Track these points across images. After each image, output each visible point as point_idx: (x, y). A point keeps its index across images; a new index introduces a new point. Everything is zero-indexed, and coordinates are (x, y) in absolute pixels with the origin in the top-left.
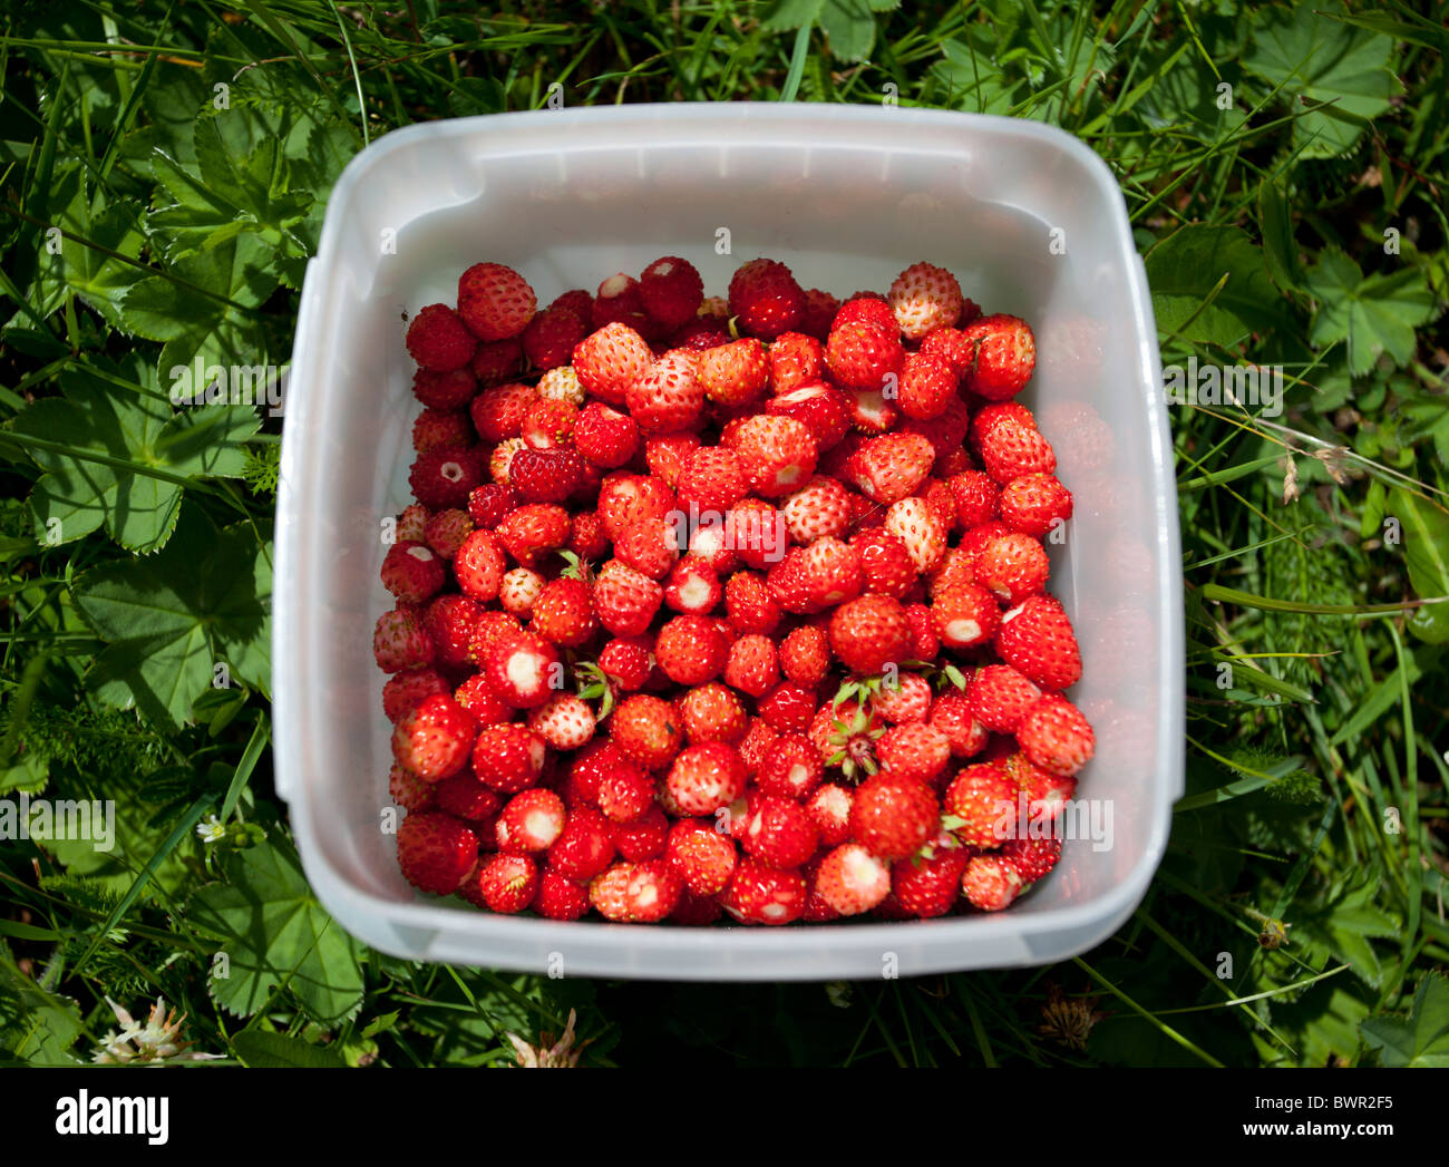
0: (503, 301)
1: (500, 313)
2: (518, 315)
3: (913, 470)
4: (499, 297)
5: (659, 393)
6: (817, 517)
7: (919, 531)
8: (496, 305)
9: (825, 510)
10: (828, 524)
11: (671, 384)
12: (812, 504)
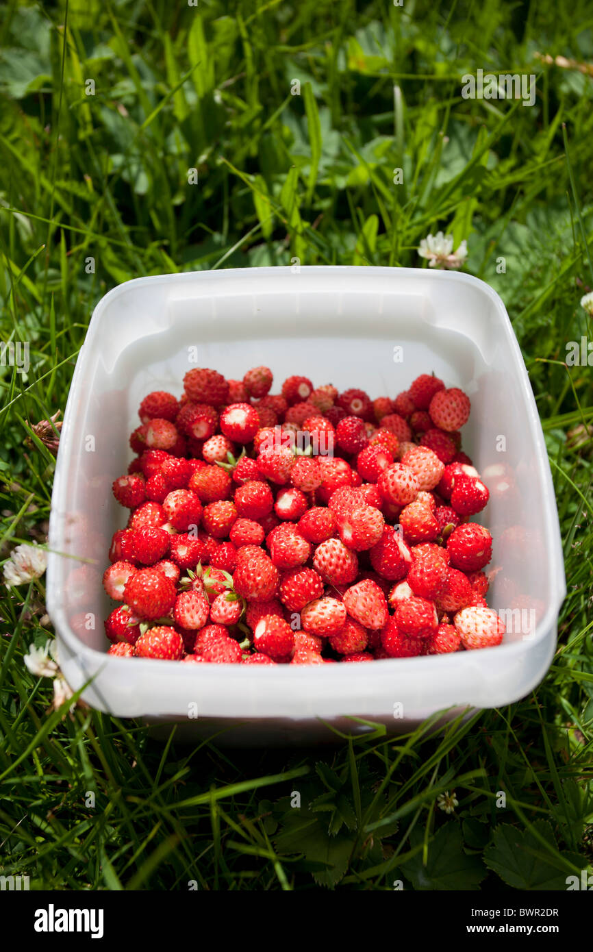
0: (448, 407)
1: (441, 406)
2: (442, 417)
3: (361, 607)
4: (449, 404)
5: (395, 471)
6: (327, 552)
7: (324, 611)
8: (444, 403)
9: (332, 556)
10: (325, 559)
11: (400, 477)
12: (334, 549)
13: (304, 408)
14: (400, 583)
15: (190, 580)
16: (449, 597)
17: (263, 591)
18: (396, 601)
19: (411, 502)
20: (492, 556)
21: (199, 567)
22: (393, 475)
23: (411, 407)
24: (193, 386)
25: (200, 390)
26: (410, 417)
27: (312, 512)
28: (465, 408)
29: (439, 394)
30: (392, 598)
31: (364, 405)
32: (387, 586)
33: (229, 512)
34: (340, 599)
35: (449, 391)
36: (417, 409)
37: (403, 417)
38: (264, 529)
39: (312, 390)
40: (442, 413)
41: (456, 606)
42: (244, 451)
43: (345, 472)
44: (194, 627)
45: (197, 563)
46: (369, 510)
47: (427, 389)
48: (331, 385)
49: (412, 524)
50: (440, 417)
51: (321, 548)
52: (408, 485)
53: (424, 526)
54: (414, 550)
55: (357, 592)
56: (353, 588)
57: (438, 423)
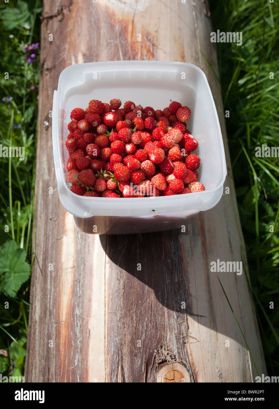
0: (183, 113)
1: (181, 113)
2: (181, 117)
3: (158, 183)
5: (166, 136)
6: (145, 164)
9: (147, 166)
10: (145, 167)
11: (169, 139)
12: (148, 163)
13: (132, 114)
14: (170, 175)
15: (98, 175)
16: (187, 178)
17: (126, 178)
18: (169, 181)
19: (172, 147)
20: (200, 165)
21: (101, 171)
22: (166, 138)
23: (169, 113)
24: (92, 106)
25: (95, 108)
26: (169, 117)
27: (138, 151)
28: (189, 114)
29: (180, 109)
30: (168, 180)
31: (152, 113)
32: (166, 175)
33: (109, 151)
34: (150, 181)
35: (183, 107)
36: (172, 114)
37: (166, 117)
38: (122, 157)
39: (135, 107)
40: (181, 115)
41: (189, 182)
42: (113, 130)
43: (149, 137)
44: (102, 191)
45: (100, 170)
46: (160, 150)
47: (175, 107)
48: (140, 105)
49: (174, 154)
50: (180, 117)
51: (143, 163)
52: (172, 141)
53: (178, 155)
54: (174, 163)
55: (156, 178)
56: (155, 177)
57: (180, 119)
